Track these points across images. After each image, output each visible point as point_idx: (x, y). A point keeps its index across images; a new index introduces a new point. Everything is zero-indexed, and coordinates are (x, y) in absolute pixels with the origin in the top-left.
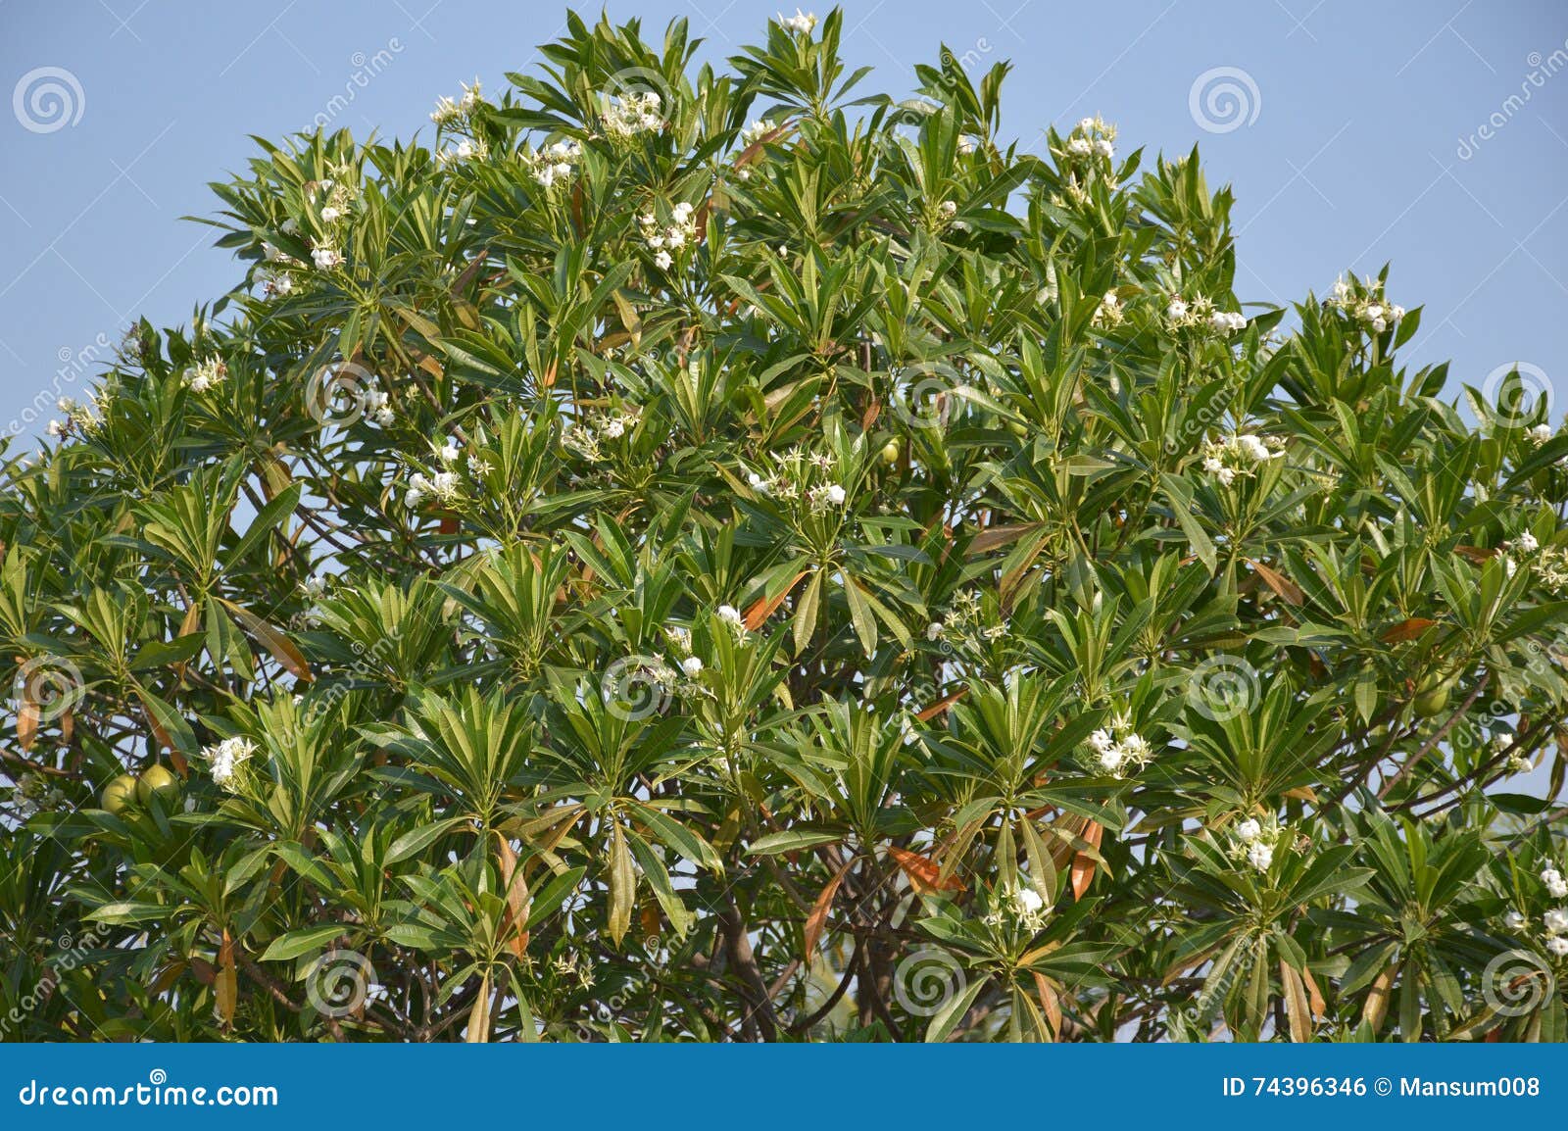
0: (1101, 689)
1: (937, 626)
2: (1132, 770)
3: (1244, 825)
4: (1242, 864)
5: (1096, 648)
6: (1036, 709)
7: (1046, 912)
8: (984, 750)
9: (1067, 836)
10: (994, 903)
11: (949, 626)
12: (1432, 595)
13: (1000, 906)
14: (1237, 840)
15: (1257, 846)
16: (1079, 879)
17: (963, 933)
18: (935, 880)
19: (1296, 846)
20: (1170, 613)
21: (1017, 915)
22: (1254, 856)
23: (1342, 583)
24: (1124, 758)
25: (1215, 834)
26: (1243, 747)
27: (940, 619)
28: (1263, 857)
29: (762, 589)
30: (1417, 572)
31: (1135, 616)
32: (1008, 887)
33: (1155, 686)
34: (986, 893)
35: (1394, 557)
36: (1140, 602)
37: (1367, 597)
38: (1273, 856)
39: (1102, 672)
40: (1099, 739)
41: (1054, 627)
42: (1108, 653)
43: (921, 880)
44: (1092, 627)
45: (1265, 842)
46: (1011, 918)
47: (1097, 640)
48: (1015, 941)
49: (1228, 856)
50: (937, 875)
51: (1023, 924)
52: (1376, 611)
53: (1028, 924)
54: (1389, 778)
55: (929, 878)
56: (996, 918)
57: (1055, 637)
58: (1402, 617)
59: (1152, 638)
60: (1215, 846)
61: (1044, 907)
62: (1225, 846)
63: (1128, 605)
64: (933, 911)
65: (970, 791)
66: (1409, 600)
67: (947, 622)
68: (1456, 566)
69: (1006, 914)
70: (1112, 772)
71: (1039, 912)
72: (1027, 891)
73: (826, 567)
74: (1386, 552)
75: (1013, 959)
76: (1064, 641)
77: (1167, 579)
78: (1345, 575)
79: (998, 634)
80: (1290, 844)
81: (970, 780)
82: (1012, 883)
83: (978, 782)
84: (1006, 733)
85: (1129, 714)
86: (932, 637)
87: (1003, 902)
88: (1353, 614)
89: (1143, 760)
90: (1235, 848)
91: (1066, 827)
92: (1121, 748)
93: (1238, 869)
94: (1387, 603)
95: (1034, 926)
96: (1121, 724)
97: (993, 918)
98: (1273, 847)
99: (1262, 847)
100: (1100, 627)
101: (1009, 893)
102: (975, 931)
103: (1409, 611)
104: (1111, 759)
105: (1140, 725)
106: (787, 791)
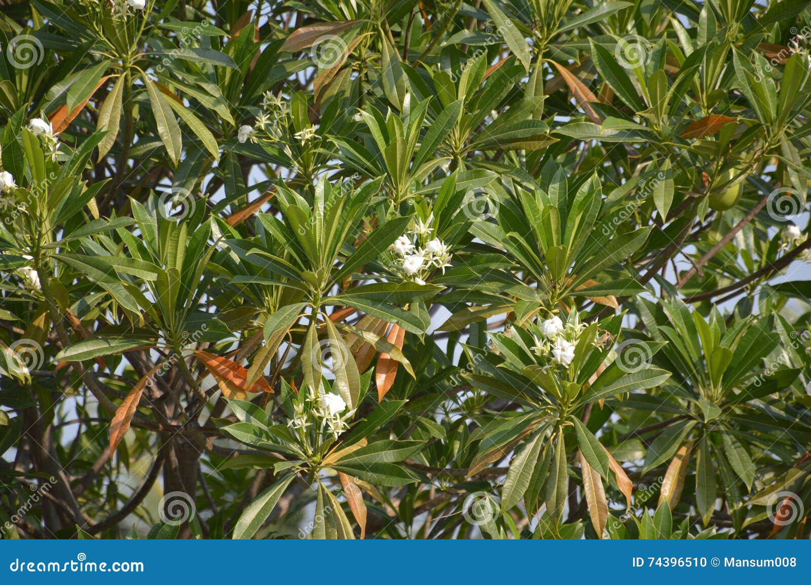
0: (407, 190)
1: (247, 129)
2: (434, 273)
3: (548, 322)
4: (546, 359)
5: (404, 149)
6: (341, 216)
7: (349, 415)
8: (291, 258)
9: (371, 338)
10: (299, 407)
11: (259, 130)
12: (731, 92)
13: (305, 410)
14: (542, 338)
15: (560, 343)
16: (381, 380)
17: (268, 437)
18: (243, 383)
19: (597, 342)
20: (477, 112)
21: (321, 418)
22: (558, 352)
23: (646, 78)
24: (426, 263)
25: (520, 330)
26: (549, 242)
27: (251, 121)
28: (565, 352)
29: (64, 97)
30: (718, 69)
31: (443, 118)
32: (312, 391)
33: (458, 189)
34: (292, 396)
35: (697, 55)
36: (448, 105)
37: (669, 95)
38: (575, 352)
39: (410, 172)
40: (402, 244)
41: (364, 127)
42: (415, 153)
43: (230, 384)
44: (401, 128)
45: (568, 338)
46: (316, 422)
47: (405, 142)
48: (320, 442)
49: (533, 352)
50: (245, 380)
51: (327, 426)
52: (676, 108)
53: (332, 428)
54: (683, 273)
55: (237, 382)
56: (300, 422)
57: (365, 136)
58: (703, 113)
59: (458, 138)
60: (520, 342)
61: (347, 410)
62: (530, 343)
63: (437, 107)
64: (241, 415)
65: (277, 295)
66: (709, 98)
67: (258, 124)
68: (757, 63)
69: (311, 418)
70: (414, 276)
71: (342, 414)
72: (331, 395)
73: (128, 72)
74: (689, 50)
75: (317, 458)
76: (374, 142)
77: (475, 80)
78: (651, 71)
79: (308, 136)
80: (592, 340)
81: (277, 288)
82: (317, 387)
83: (285, 289)
84: (312, 242)
85: (432, 217)
86: (242, 139)
87: (308, 406)
88: (655, 111)
89: (444, 264)
90: (539, 344)
91: (369, 330)
92: (423, 252)
93: (541, 364)
94: (688, 101)
95: (337, 428)
96: (423, 228)
97: (297, 422)
98: (576, 343)
99: (565, 343)
100: (409, 128)
101: (313, 397)
102: (280, 434)
103: (708, 108)
104: (414, 264)
105: (442, 229)
106: (92, 298)
